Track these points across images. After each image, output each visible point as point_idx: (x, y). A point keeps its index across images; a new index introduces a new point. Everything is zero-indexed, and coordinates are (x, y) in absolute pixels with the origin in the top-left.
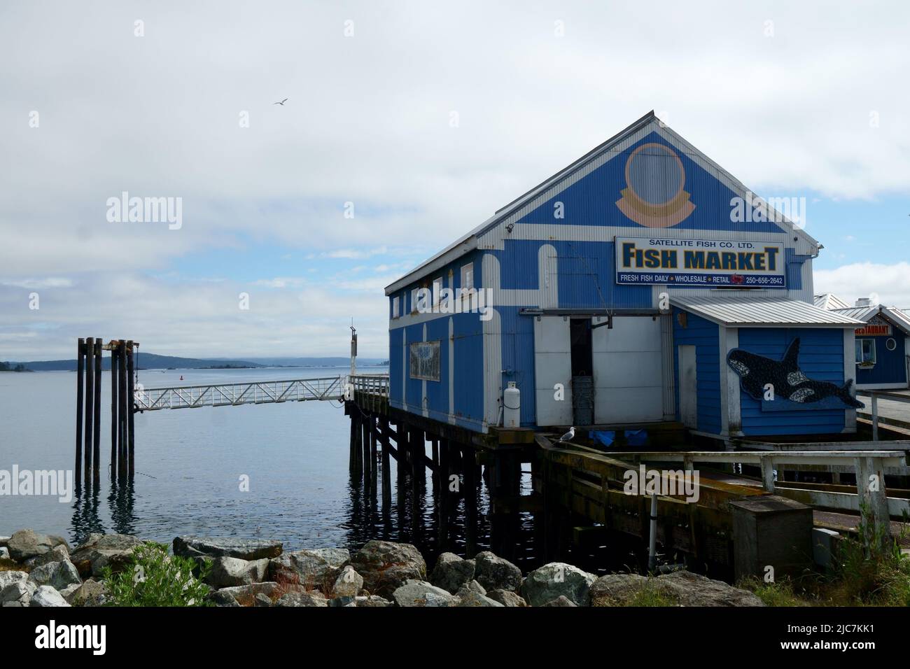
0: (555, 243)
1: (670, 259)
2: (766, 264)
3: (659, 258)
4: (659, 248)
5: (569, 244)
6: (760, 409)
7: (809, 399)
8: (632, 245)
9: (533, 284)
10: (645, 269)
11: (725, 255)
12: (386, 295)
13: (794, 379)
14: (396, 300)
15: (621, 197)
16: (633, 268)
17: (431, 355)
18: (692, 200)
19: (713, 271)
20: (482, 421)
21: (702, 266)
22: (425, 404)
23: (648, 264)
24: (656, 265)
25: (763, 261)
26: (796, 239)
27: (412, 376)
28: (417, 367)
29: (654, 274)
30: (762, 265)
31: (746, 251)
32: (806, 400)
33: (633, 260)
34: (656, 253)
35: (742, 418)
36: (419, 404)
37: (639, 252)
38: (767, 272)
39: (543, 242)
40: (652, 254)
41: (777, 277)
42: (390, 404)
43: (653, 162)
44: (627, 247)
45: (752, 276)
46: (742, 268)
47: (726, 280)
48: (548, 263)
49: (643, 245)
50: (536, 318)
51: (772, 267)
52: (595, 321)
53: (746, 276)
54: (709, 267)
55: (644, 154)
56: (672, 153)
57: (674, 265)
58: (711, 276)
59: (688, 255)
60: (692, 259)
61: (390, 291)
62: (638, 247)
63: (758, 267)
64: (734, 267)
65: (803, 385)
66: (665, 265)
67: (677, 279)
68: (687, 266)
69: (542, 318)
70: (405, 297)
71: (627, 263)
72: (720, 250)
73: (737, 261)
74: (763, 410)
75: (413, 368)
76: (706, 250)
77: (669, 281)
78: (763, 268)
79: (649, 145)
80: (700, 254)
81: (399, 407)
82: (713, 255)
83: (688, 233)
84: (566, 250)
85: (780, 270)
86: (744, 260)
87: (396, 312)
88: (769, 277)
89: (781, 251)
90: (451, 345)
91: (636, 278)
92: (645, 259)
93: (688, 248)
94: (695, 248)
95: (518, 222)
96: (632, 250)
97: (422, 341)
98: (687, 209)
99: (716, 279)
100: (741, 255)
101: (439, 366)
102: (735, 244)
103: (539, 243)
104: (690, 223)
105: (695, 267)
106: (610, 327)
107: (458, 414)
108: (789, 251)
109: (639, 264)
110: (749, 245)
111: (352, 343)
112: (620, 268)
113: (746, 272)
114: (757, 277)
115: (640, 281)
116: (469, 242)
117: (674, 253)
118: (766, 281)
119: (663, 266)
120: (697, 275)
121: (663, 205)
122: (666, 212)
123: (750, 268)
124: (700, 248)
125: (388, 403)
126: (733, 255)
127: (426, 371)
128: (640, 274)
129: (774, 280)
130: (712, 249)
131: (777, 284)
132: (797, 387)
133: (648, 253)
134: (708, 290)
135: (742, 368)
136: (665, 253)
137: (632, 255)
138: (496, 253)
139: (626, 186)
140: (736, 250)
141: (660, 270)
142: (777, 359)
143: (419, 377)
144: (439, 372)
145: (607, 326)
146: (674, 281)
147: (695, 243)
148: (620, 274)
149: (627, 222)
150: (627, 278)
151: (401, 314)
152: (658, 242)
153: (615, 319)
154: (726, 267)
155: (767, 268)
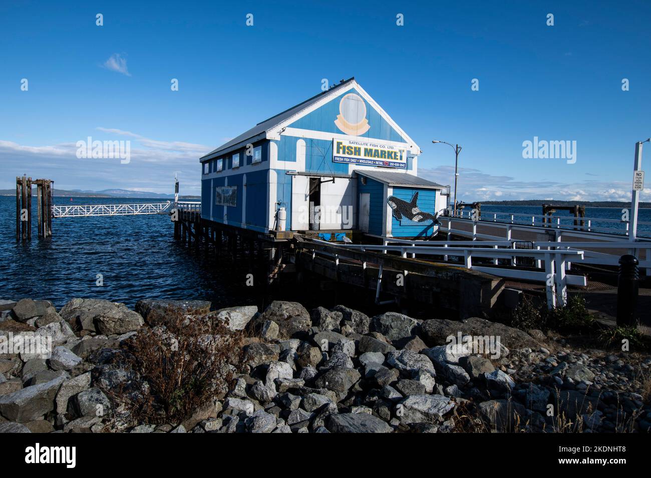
0: (305, 139)
1: (357, 151)
2: (399, 157)
3: (353, 150)
4: (353, 146)
5: (312, 140)
6: (400, 224)
7: (420, 221)
8: (341, 143)
9: (294, 159)
10: (347, 155)
11: (382, 151)
12: (200, 162)
13: (415, 211)
14: (207, 165)
15: (337, 119)
16: (341, 154)
17: (231, 193)
18: (369, 123)
19: (376, 159)
20: (265, 227)
21: (371, 156)
22: (225, 218)
23: (348, 153)
24: (351, 154)
25: (397, 156)
26: (411, 147)
27: (217, 203)
28: (220, 199)
29: (350, 158)
30: (397, 157)
31: (391, 150)
32: (419, 221)
33: (341, 151)
34: (352, 148)
35: (392, 228)
36: (222, 218)
37: (344, 147)
38: (399, 161)
39: (299, 138)
40: (350, 148)
41: (403, 163)
42: (202, 217)
43: (352, 104)
44: (339, 144)
45: (393, 162)
46: (388, 158)
47: (381, 163)
48: (301, 149)
49: (346, 143)
50: (293, 176)
51: (401, 158)
52: (322, 179)
53: (390, 162)
54: (375, 156)
55: (348, 98)
56: (362, 100)
57: (359, 154)
58: (375, 161)
59: (366, 150)
60: (368, 152)
61: (203, 160)
62: (344, 144)
63: (395, 158)
64: (385, 158)
65: (418, 214)
66: (355, 154)
67: (361, 161)
68: (365, 155)
69: (296, 176)
70: (213, 164)
71: (338, 152)
72: (380, 149)
73: (387, 155)
74: (401, 225)
75: (217, 199)
76: (374, 148)
77: (357, 162)
78: (397, 159)
79: (351, 94)
80: (371, 150)
81: (207, 219)
82: (376, 151)
83: (366, 140)
84: (310, 143)
85: (404, 161)
86: (390, 155)
87: (207, 171)
88: (399, 163)
89: (405, 151)
90: (244, 189)
91: (342, 159)
92: (346, 150)
93: (366, 147)
94: (369, 147)
95: (288, 126)
96: (341, 146)
97: (224, 186)
98: (367, 128)
99: (377, 163)
100: (388, 152)
101: (236, 199)
102: (386, 147)
103: (297, 138)
104: (367, 135)
105: (368, 156)
106: (334, 182)
107: (247, 222)
108: (409, 152)
109: (344, 153)
110: (392, 148)
111: (176, 186)
112: (335, 154)
113: (390, 160)
114: (394, 163)
115: (343, 161)
116: (261, 135)
117: (359, 149)
118: (398, 165)
119: (355, 155)
120: (369, 160)
121: (356, 125)
122: (357, 128)
123: (392, 158)
124: (371, 147)
125: (200, 217)
126: (385, 152)
127: (227, 200)
128: (344, 158)
129: (401, 165)
130: (376, 148)
131: (403, 167)
132: (416, 215)
133: (348, 147)
134: (373, 167)
135: (394, 205)
136: (355, 148)
137: (341, 148)
138: (276, 142)
139: (339, 114)
140: (386, 150)
141: (353, 156)
142: (408, 201)
143: (222, 204)
144: (235, 202)
145: (332, 182)
146: (359, 162)
147: (369, 144)
148: (335, 157)
149: (339, 132)
150: (338, 159)
151: (210, 171)
152: (353, 143)
153: (336, 179)
154: (382, 157)
155: (399, 159)
